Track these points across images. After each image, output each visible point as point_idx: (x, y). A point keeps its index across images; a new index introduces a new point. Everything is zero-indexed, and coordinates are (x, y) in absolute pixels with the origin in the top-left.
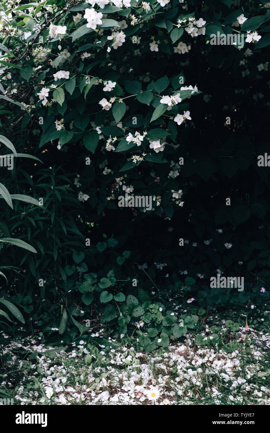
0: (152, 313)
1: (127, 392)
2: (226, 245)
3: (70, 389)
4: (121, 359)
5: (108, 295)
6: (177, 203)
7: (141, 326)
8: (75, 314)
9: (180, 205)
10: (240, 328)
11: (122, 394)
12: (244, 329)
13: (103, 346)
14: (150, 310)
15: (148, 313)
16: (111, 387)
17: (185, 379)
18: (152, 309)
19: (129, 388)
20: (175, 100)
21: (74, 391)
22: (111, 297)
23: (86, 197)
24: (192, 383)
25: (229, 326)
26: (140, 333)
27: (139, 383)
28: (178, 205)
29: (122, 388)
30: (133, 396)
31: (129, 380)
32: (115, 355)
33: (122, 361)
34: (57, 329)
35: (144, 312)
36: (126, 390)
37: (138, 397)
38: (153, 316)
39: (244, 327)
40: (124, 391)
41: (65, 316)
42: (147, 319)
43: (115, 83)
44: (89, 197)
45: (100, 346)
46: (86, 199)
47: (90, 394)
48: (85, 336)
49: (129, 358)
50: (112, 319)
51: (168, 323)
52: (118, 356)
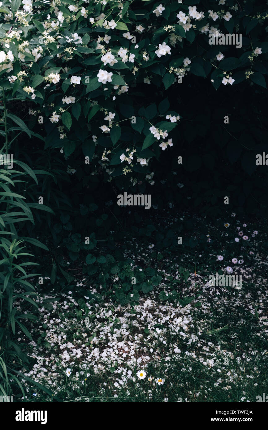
0: (126, 272)
1: (112, 348)
2: (179, 185)
3: (70, 345)
4: (104, 314)
5: (92, 257)
6: (150, 182)
7: (116, 280)
8: (63, 265)
9: (152, 184)
10: (191, 274)
11: (109, 350)
12: (193, 275)
13: (88, 298)
14: (125, 269)
15: (123, 271)
16: (100, 343)
17: (154, 338)
18: (126, 268)
19: (113, 344)
20: (163, 135)
21: (73, 346)
22: (94, 259)
23: (73, 171)
24: (159, 341)
25: (182, 273)
26: (116, 286)
27: (120, 339)
28: (150, 184)
29: (109, 344)
30: (117, 352)
31: (113, 336)
32: (99, 310)
33: (104, 315)
34: (49, 278)
35: (120, 270)
36: (111, 346)
37: (121, 353)
38: (127, 275)
39: (193, 273)
40: (110, 347)
41: (54, 266)
42: (121, 276)
43: (114, 114)
44: (76, 171)
45: (85, 297)
46: (73, 172)
47: (85, 349)
48: (72, 286)
49: (110, 313)
50: (93, 274)
51: (138, 281)
52: (102, 311)
